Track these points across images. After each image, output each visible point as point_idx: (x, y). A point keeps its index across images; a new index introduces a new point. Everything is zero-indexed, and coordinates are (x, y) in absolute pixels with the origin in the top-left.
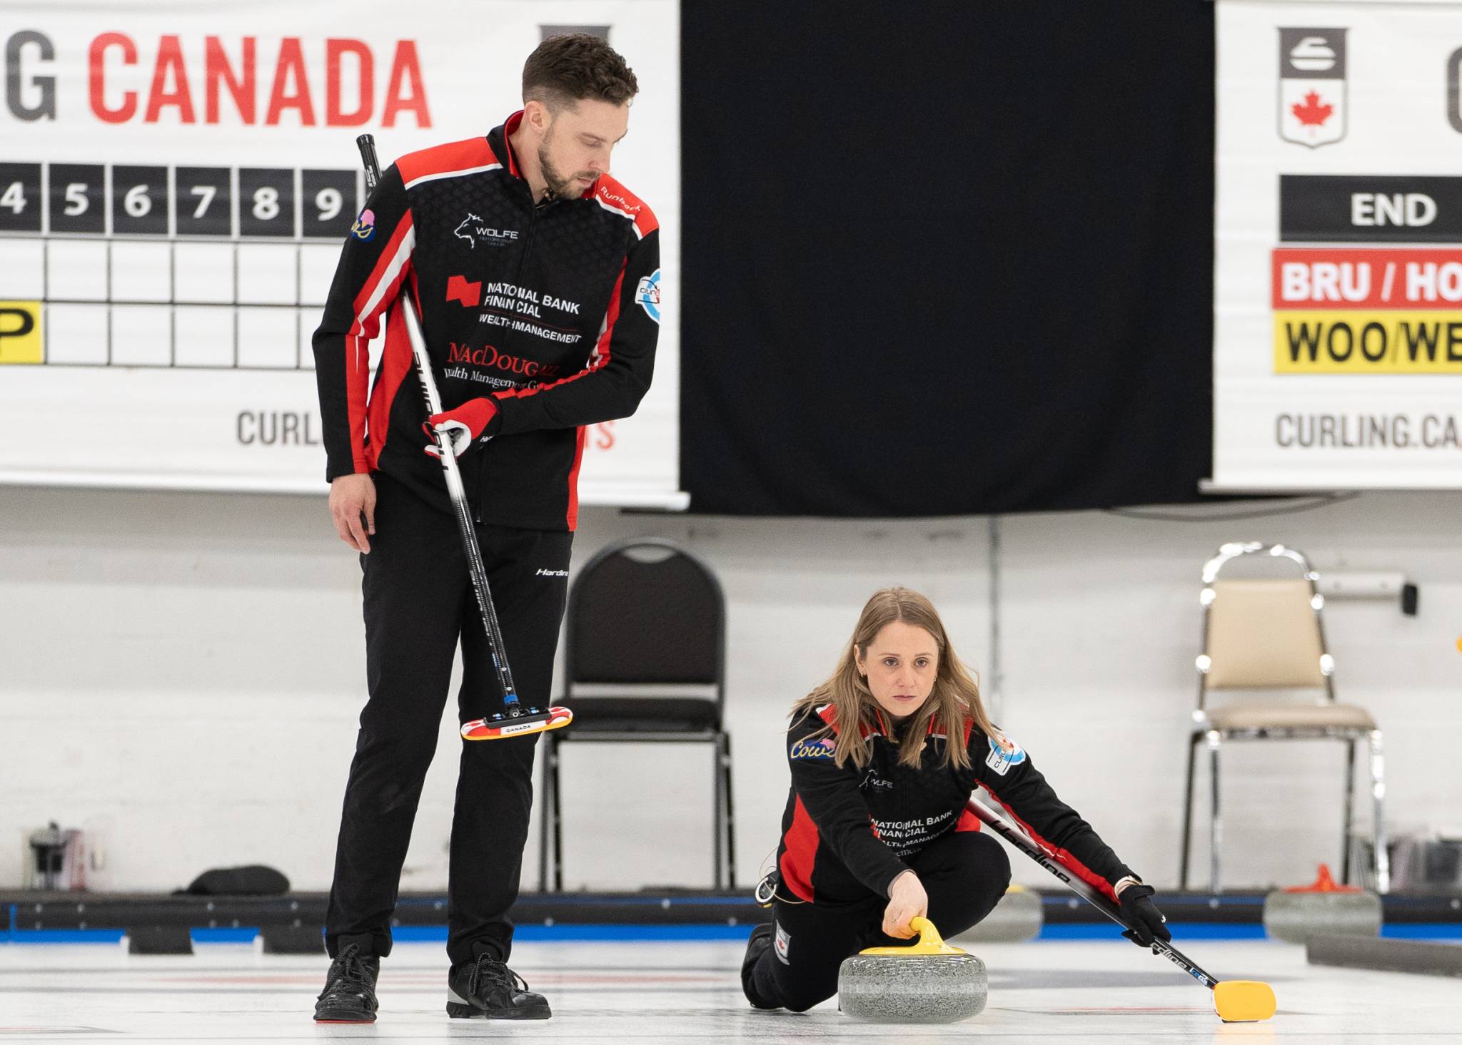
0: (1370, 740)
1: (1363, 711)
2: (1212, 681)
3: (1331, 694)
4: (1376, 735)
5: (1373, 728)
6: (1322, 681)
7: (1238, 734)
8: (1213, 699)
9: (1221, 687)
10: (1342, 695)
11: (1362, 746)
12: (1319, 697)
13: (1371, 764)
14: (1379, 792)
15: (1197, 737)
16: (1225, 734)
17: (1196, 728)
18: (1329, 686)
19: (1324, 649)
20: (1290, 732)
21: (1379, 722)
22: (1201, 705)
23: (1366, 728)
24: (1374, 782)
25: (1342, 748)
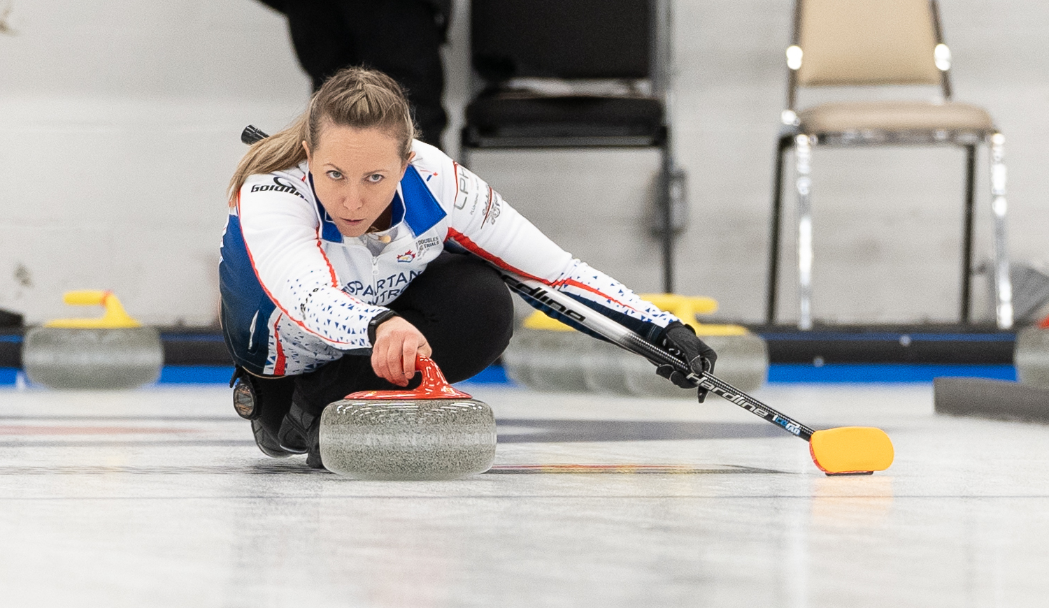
0: (991, 145)
1: (983, 112)
2: (804, 77)
3: (948, 91)
4: (998, 139)
5: (995, 132)
6: (937, 77)
7: (832, 139)
8: (806, 97)
9: (815, 83)
10: (961, 91)
11: (982, 152)
12: (934, 95)
13: (990, 175)
14: (1000, 208)
15: (786, 142)
16: (816, 140)
17: (786, 132)
18: (946, 82)
19: (939, 38)
20: (892, 137)
21: (1000, 124)
22: (791, 103)
23: (985, 132)
24: (995, 197)
25: (960, 156)
